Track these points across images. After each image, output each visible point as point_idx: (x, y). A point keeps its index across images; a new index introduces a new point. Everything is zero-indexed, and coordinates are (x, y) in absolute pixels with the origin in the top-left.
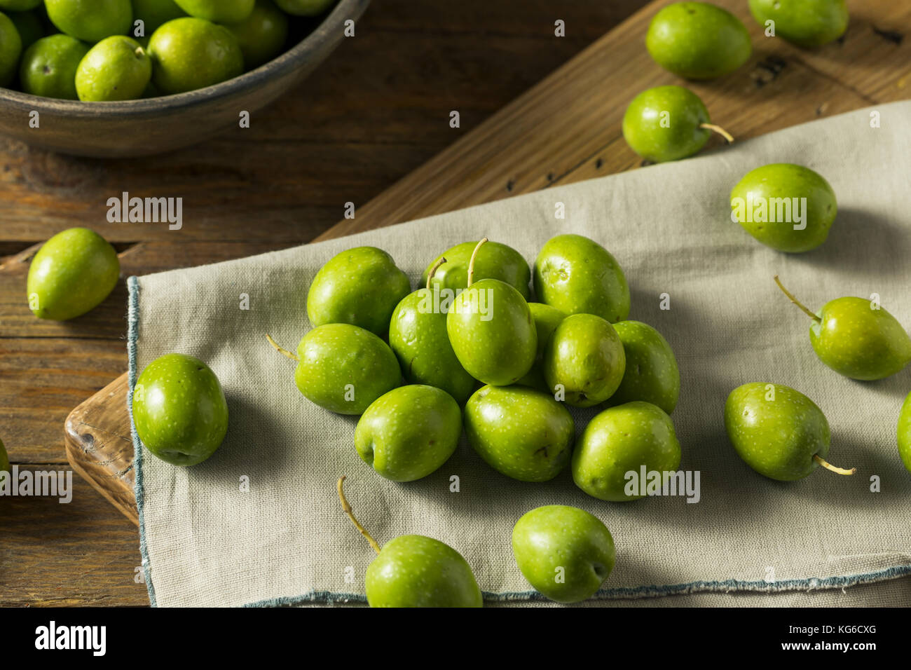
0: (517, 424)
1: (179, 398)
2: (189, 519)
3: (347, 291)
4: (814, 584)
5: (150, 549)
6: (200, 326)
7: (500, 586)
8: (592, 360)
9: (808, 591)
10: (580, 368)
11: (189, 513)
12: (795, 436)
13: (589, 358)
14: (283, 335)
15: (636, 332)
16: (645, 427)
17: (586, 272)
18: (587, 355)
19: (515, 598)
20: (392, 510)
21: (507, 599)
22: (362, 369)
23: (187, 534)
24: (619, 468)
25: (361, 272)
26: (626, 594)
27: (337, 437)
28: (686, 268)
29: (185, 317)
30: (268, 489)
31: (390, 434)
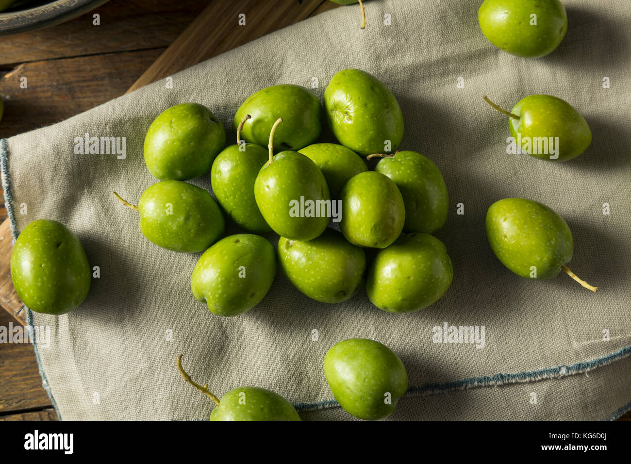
0: (319, 278)
1: (42, 281)
2: (72, 353)
3: (172, 155)
4: (563, 371)
5: (47, 374)
6: (61, 181)
7: (317, 395)
8: (378, 228)
9: (559, 378)
10: (368, 235)
11: (71, 349)
12: (547, 259)
13: (375, 226)
14: (131, 174)
15: (411, 171)
16: (424, 269)
17: (367, 117)
18: (373, 224)
19: (330, 406)
20: (229, 333)
21: (324, 408)
22: (190, 230)
23: (71, 366)
24: (405, 302)
25: (181, 138)
26: (416, 393)
27: (180, 270)
28: (446, 73)
29: (48, 176)
30: (129, 327)
31: (217, 296)
